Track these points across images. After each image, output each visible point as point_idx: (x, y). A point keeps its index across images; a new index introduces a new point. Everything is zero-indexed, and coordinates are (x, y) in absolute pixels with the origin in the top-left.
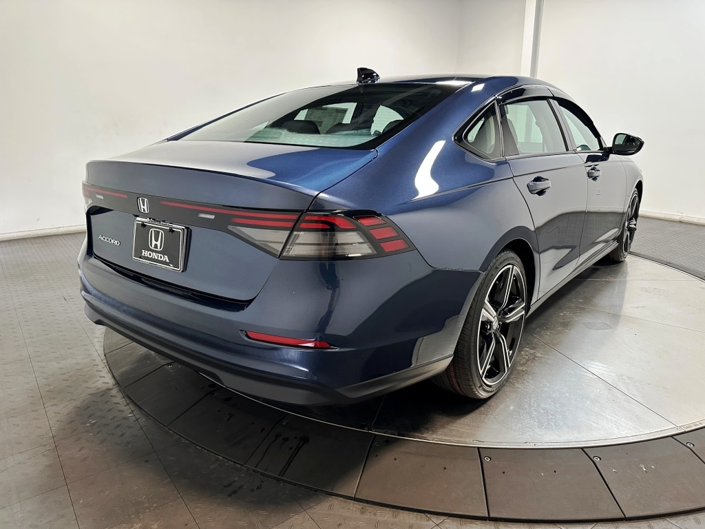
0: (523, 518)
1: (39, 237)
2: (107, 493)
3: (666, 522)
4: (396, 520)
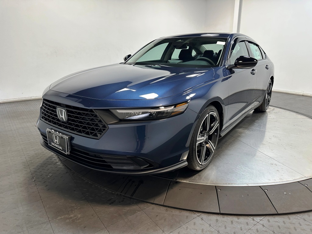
0: (235, 213)
1: (23, 101)
2: (58, 203)
3: (295, 216)
4: (181, 214)
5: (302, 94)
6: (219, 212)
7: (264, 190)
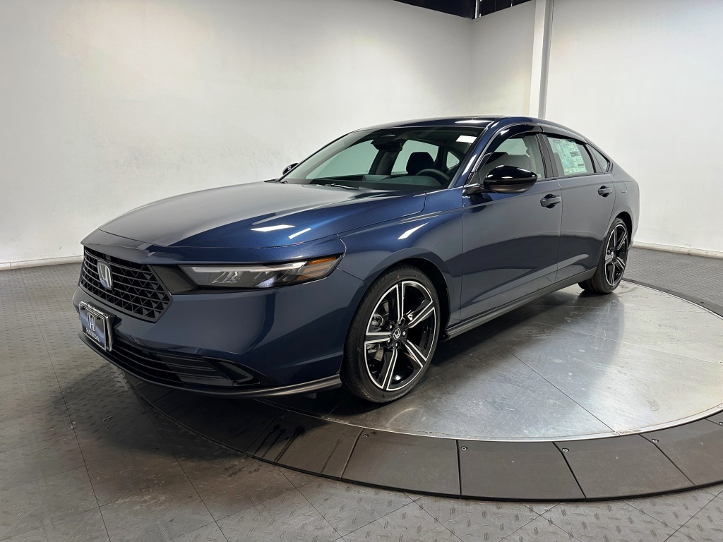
1: (60, 264)
2: (121, 472)
3: (624, 504)
4: (377, 497)
5: (686, 251)
6: (459, 494)
7: (561, 449)
